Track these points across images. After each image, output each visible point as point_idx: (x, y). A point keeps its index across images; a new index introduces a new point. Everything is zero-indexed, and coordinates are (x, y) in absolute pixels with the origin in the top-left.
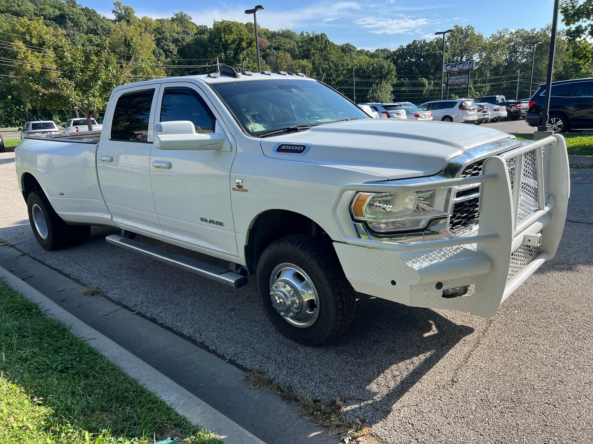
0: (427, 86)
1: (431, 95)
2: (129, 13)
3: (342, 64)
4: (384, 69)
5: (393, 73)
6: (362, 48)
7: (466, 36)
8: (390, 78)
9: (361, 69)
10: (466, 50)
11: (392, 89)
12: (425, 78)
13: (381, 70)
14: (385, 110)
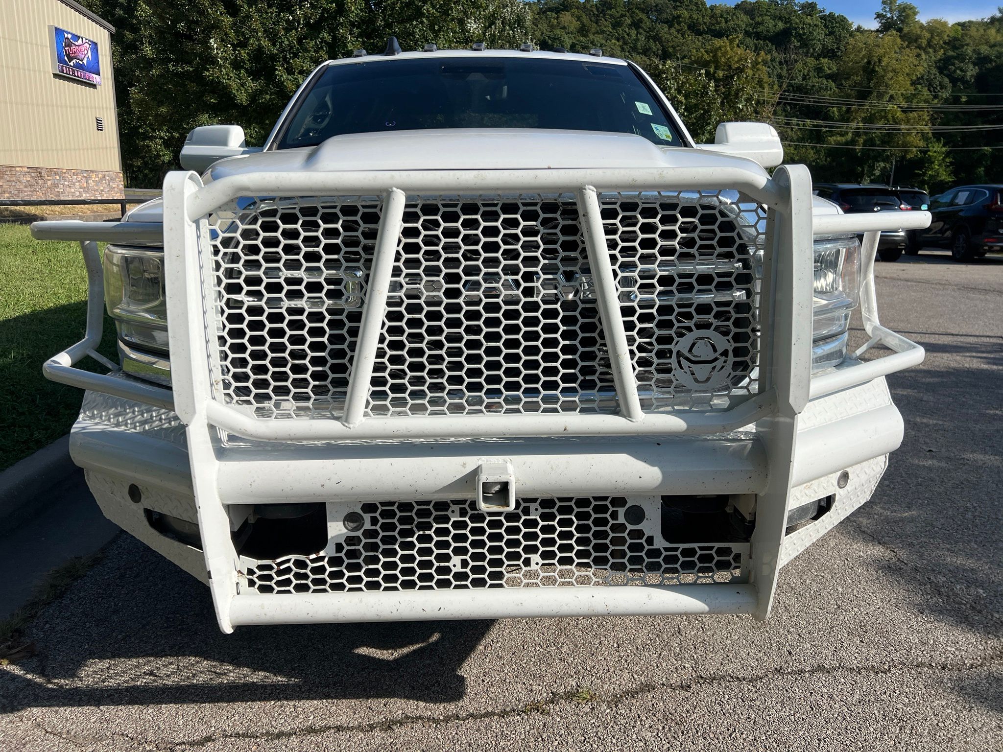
2: (907, 16)
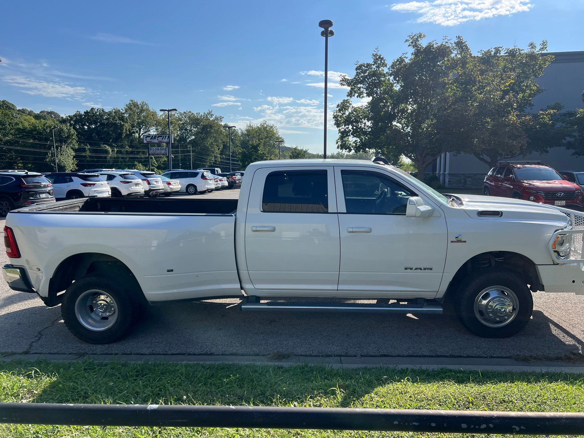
0: (111, 153)
1: (114, 162)
3: (10, 123)
4: (63, 133)
5: (74, 137)
6: (24, 108)
7: (142, 111)
8: (71, 142)
9: (36, 130)
10: (143, 123)
11: (73, 154)
12: (108, 145)
13: (60, 133)
14: (145, 178)
